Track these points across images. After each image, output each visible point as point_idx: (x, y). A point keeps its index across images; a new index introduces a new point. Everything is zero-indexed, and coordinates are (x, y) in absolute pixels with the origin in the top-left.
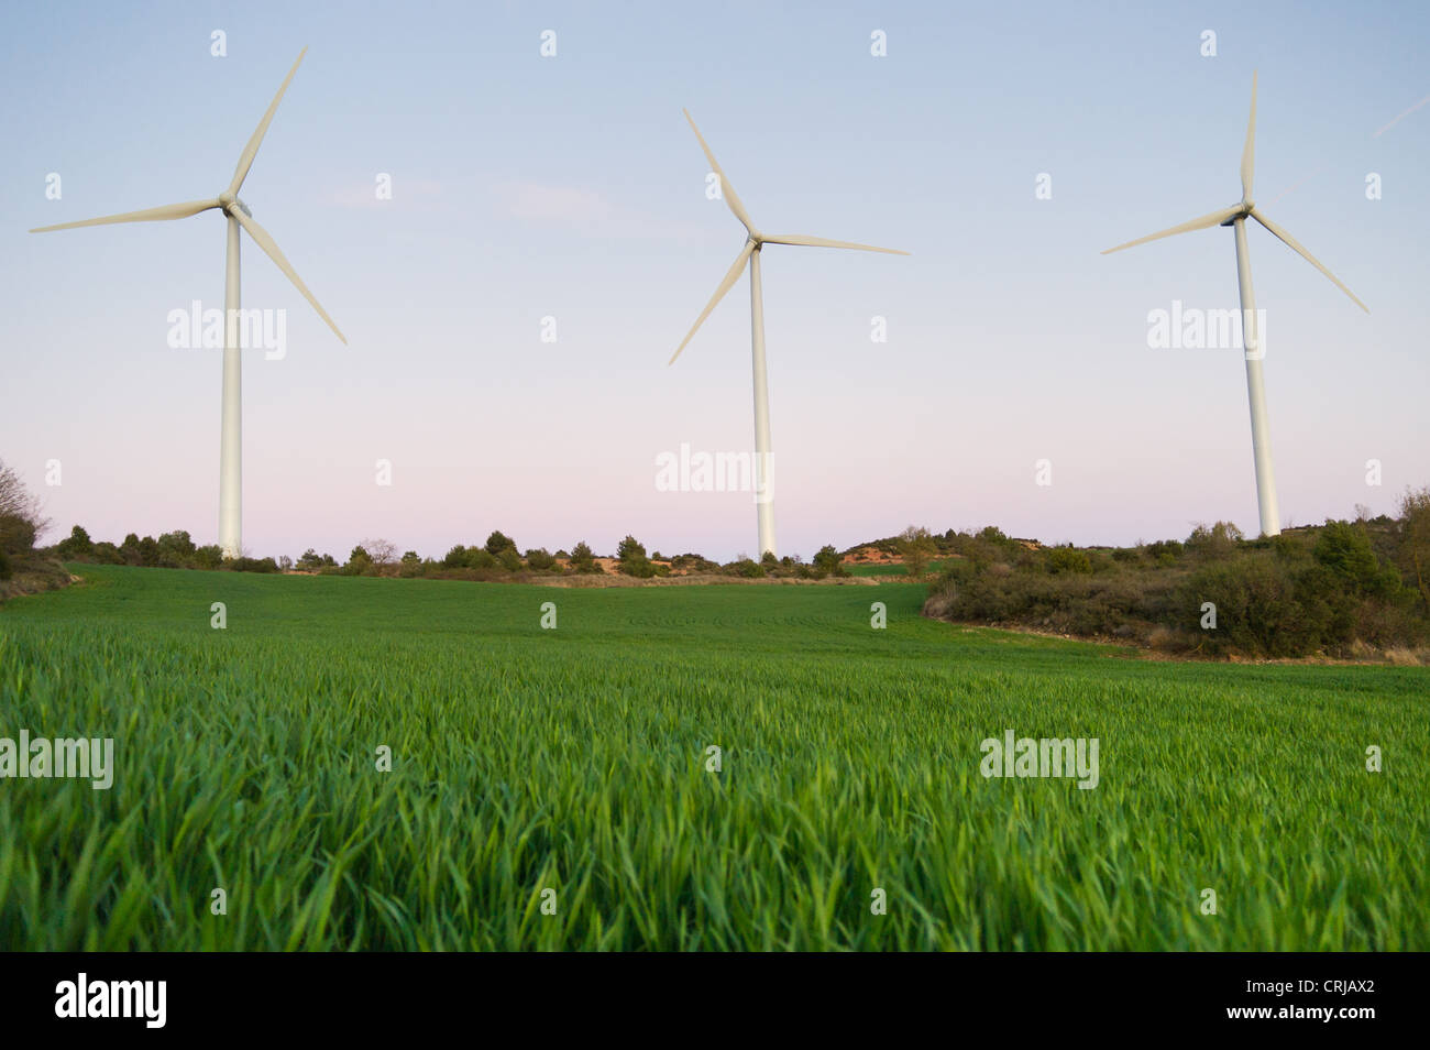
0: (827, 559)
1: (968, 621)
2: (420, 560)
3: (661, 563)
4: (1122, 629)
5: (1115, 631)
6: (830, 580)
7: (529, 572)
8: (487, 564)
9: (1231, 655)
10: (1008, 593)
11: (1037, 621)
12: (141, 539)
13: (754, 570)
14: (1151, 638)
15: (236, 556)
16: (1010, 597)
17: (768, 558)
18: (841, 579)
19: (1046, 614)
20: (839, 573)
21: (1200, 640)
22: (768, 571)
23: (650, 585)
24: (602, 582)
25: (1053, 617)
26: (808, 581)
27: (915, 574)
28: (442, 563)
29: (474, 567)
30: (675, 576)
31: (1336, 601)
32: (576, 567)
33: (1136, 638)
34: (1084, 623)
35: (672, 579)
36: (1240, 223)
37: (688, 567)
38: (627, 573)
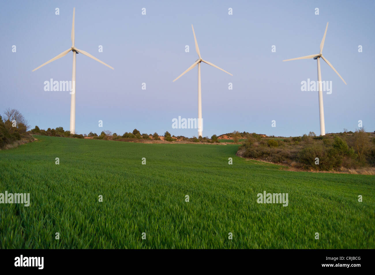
0: (214, 138)
1: (247, 157)
2: (117, 135)
3: (174, 138)
4: (285, 161)
5: (283, 162)
6: (215, 143)
7: (143, 139)
8: (133, 137)
9: (311, 169)
10: (257, 151)
11: (264, 159)
12: (51, 129)
13: (197, 140)
14: (292, 164)
15: (74, 133)
16: (258, 152)
17: (200, 137)
18: (217, 143)
19: (266, 157)
20: (217, 142)
21: (304, 165)
22: (200, 141)
23: (172, 143)
24: (160, 142)
25: (268, 157)
26: (210, 144)
27: (235, 142)
28: (122, 136)
29: (130, 137)
30: (178, 141)
31: (337, 157)
32: (154, 138)
33: (288, 164)
34: (275, 160)
35: (177, 142)
36: (318, 59)
37: (181, 139)
38: (166, 140)
